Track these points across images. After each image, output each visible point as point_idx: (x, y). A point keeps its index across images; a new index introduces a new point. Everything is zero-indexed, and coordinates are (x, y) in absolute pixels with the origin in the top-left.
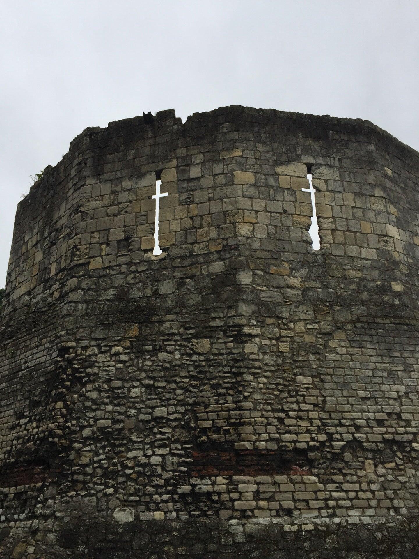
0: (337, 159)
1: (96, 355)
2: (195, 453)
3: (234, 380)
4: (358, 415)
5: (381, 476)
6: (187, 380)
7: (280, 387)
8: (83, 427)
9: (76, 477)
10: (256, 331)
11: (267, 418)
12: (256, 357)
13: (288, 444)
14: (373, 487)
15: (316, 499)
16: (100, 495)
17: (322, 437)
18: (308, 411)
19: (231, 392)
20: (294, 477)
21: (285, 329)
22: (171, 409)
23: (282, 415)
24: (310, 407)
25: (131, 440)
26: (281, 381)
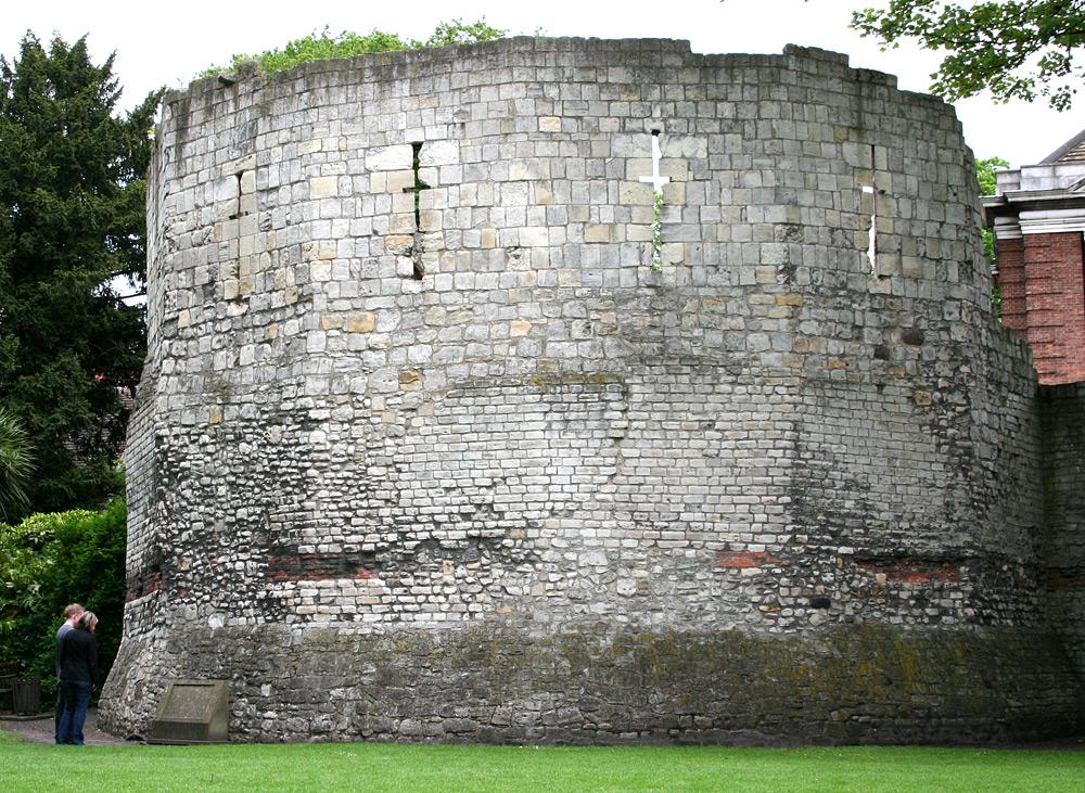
0: (458, 125)
1: (187, 446)
2: (270, 557)
3: (299, 477)
4: (439, 509)
5: (459, 578)
6: (262, 476)
7: (349, 482)
8: (181, 531)
9: (180, 583)
10: (324, 414)
11: (331, 519)
12: (323, 448)
13: (353, 546)
14: (447, 590)
15: (381, 603)
16: (199, 602)
17: (393, 537)
18: (378, 508)
19: (297, 490)
20: (357, 581)
21: (360, 408)
22: (251, 510)
23: (349, 514)
24: (381, 503)
25: (220, 545)
26: (350, 474)
